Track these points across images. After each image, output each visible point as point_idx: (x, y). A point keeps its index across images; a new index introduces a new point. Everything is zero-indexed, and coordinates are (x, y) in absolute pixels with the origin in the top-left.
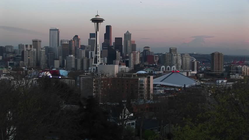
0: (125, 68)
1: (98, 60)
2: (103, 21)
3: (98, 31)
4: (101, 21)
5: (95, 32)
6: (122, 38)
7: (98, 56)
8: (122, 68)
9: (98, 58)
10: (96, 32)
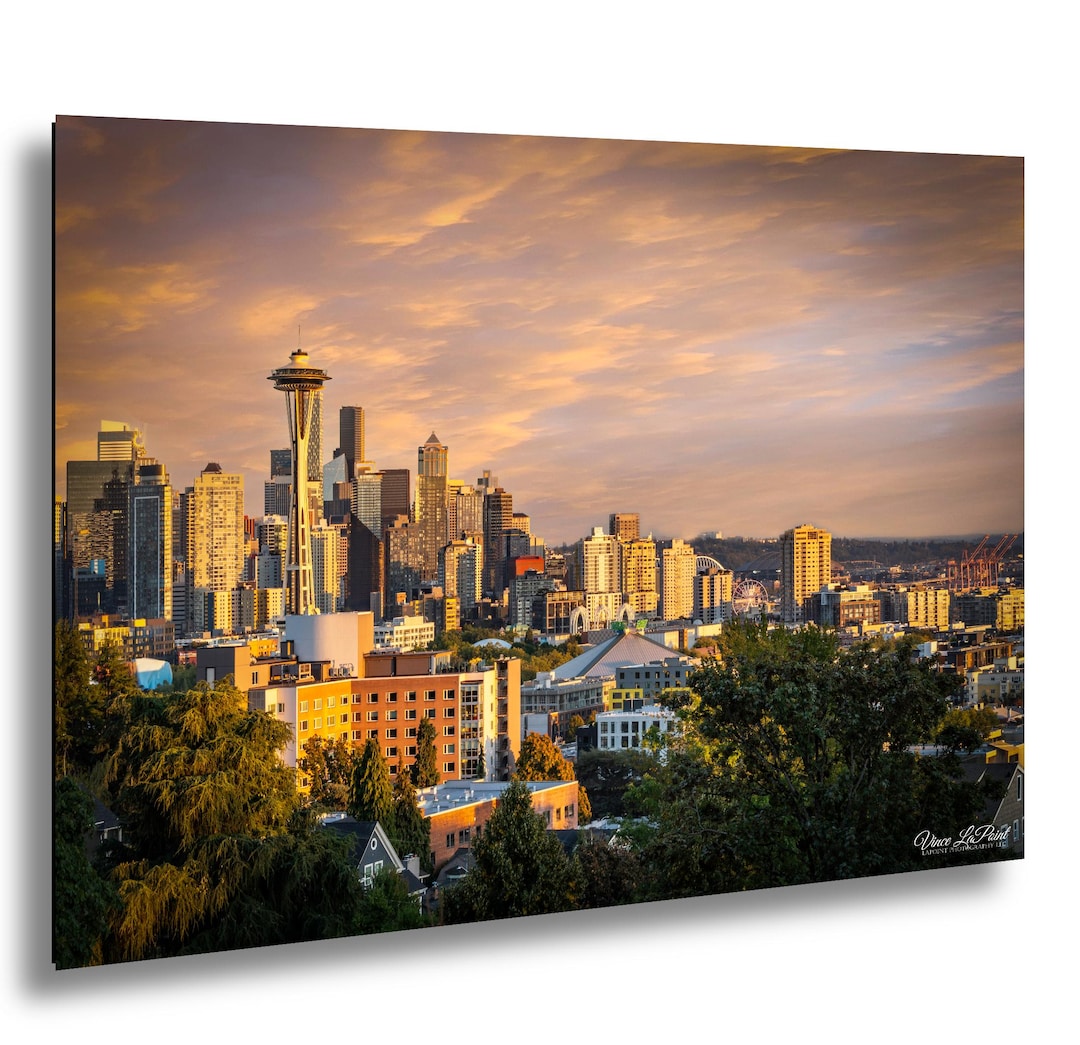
0: (421, 630)
1: (305, 592)
2: (325, 383)
3: (302, 438)
4: (316, 379)
5: (288, 445)
6: (406, 472)
7: (304, 571)
8: (407, 631)
9: (305, 585)
10: (295, 442)
